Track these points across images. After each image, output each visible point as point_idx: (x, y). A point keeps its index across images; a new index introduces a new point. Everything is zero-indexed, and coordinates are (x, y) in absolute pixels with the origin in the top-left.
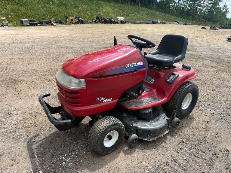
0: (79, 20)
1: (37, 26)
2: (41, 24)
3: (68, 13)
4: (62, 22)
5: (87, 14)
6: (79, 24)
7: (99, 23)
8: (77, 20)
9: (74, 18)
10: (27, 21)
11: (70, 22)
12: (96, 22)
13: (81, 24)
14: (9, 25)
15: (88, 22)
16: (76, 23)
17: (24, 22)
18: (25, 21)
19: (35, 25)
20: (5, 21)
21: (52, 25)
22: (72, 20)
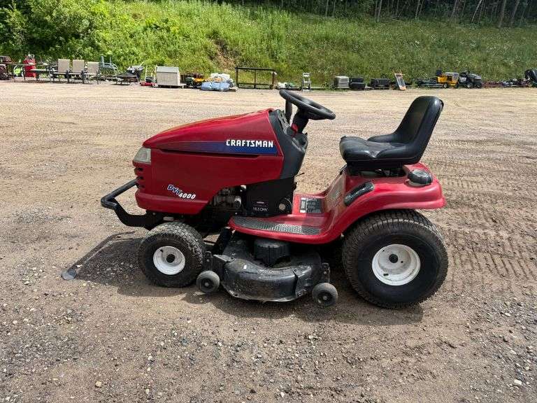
0: (469, 80)
1: (363, 89)
2: (374, 85)
3: (451, 64)
4: (423, 83)
5: (505, 65)
6: (467, 87)
7: (531, 85)
8: (463, 79)
9: (455, 75)
10: (346, 80)
11: (444, 83)
12: (519, 84)
13: (470, 88)
14: (311, 88)
15: (496, 84)
16: (460, 85)
17: (340, 82)
18: (343, 80)
19: (361, 88)
20: (306, 79)
21: (397, 88)
22: (450, 78)
